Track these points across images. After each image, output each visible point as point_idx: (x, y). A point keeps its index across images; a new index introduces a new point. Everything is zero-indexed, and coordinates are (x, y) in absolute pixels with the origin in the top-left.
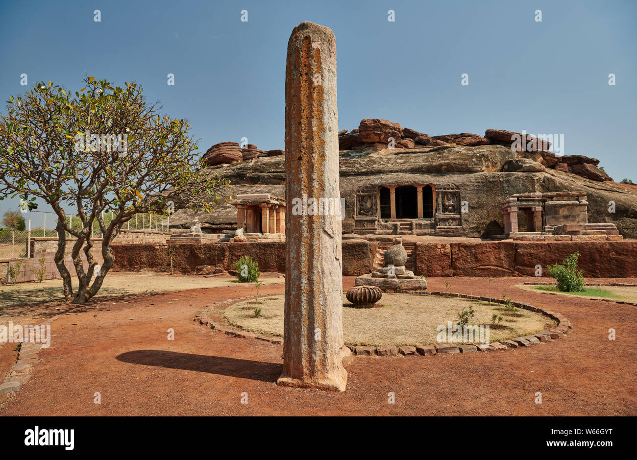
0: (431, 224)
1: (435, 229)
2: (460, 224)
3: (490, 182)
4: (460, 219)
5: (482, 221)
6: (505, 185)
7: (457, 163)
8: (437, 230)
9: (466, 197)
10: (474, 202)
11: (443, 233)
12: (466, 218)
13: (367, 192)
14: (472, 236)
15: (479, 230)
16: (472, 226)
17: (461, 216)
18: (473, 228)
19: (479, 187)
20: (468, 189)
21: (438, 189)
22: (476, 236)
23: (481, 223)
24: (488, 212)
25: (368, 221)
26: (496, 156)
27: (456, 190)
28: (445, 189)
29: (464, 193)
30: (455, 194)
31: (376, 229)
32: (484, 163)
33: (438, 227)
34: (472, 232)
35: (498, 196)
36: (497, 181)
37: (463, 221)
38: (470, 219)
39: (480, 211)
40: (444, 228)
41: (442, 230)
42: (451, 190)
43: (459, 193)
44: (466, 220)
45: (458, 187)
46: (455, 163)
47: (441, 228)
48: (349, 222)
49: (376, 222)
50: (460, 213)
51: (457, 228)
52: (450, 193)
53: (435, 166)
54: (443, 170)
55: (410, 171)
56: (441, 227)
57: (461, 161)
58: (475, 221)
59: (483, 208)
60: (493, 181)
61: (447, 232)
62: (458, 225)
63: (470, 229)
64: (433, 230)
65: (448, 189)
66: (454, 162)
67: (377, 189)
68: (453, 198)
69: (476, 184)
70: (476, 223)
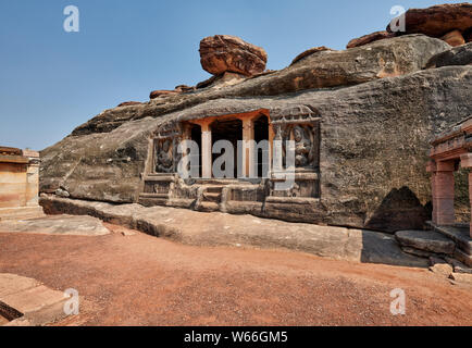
0: (259, 191)
1: (263, 201)
2: (317, 194)
3: (395, 93)
4: (317, 182)
5: (371, 189)
6: (436, 97)
7: (323, 66)
8: (266, 204)
9: (333, 131)
10: (353, 141)
11: (277, 213)
12: (332, 181)
13: (166, 133)
14: (343, 223)
15: (362, 209)
16: (344, 199)
17: (319, 176)
18: (346, 204)
19: (368, 107)
20: (340, 113)
21: (276, 119)
22: (351, 224)
23: (366, 194)
24: (387, 165)
25: (159, 182)
26: (409, 49)
27: (313, 119)
28: (289, 117)
29: (328, 122)
30: (311, 128)
31: (167, 198)
32: (381, 62)
33: (270, 198)
34: (343, 214)
35: (416, 124)
36: (414, 89)
37: (322, 186)
38: (340, 183)
39: (366, 164)
40: (280, 202)
41: (276, 205)
42: (301, 120)
43: (318, 124)
44: (330, 185)
45: (316, 112)
46: (319, 69)
47: (273, 202)
48: (131, 184)
49: (172, 185)
50: (317, 169)
51: (308, 203)
52: (301, 125)
53: (281, 81)
54: (297, 85)
55: (241, 95)
56: (276, 198)
57: (332, 63)
58: (351, 188)
59: (375, 155)
60: (404, 91)
61: (286, 210)
62: (312, 196)
63: (339, 206)
64: (260, 204)
65: (297, 117)
66: (317, 65)
67: (178, 128)
68: (307, 137)
69: (360, 102)
70: (354, 193)
